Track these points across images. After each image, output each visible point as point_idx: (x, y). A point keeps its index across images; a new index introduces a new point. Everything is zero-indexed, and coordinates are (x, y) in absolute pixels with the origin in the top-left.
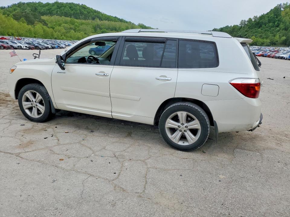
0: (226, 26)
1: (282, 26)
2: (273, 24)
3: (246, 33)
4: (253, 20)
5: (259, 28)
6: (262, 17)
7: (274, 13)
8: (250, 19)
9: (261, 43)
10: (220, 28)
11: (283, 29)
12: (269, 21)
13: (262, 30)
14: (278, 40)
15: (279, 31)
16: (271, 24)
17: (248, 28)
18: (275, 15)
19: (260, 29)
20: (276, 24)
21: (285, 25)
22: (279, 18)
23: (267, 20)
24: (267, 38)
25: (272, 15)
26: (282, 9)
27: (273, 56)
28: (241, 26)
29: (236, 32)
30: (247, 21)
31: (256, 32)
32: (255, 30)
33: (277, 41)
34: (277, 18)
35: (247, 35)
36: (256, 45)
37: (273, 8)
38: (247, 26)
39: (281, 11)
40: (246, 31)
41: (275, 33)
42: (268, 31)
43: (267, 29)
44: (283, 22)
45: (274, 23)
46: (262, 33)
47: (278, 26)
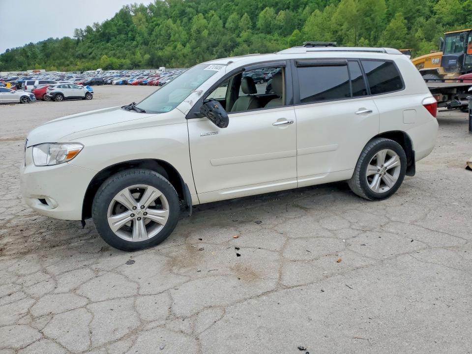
0: (48, 39)
1: (138, 38)
2: (126, 36)
3: (90, 50)
4: (94, 29)
5: (108, 42)
6: (107, 25)
7: (122, 19)
8: (88, 27)
9: (118, 66)
10: (38, 42)
11: (142, 44)
12: (120, 32)
13: (112, 44)
14: (141, 59)
15: (137, 46)
16: (123, 36)
17: (91, 42)
18: (124, 22)
19: (109, 44)
20: (130, 35)
21: (143, 37)
22: (131, 26)
23: (116, 30)
24: (124, 57)
25: (121, 22)
26: (132, 13)
27: (157, 83)
28: (78, 39)
29: (73, 48)
30: (85, 31)
31: (105, 48)
32: (103, 45)
33: (140, 62)
34: (128, 26)
35: (92, 54)
36: (113, 69)
37: (118, 11)
38: (88, 38)
39: (130, 15)
40: (89, 47)
41: (133, 50)
42: (122, 46)
43: (120, 43)
44: (139, 34)
45: (127, 34)
46: (114, 49)
47: (133, 39)
